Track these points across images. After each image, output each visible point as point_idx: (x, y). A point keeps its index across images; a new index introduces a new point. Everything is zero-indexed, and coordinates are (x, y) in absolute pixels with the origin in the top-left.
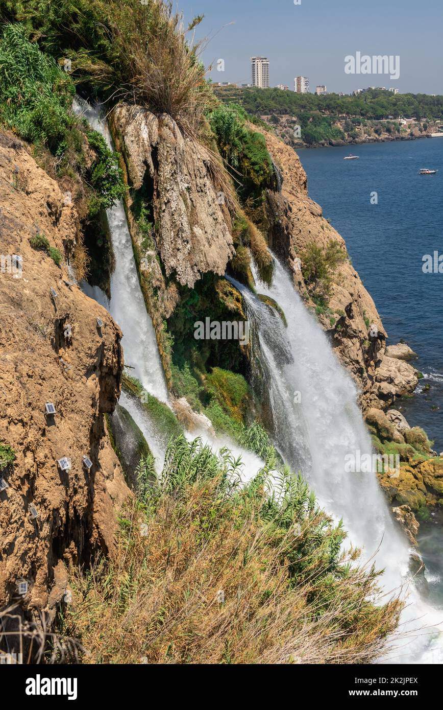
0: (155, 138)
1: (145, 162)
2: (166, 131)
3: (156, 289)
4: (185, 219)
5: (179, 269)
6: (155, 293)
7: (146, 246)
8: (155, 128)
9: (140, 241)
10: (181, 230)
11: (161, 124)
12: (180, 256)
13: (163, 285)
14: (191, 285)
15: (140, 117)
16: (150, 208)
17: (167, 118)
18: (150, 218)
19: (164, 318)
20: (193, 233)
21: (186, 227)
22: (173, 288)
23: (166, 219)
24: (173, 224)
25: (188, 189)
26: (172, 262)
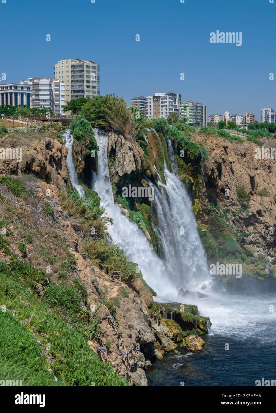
0: (116, 140)
1: (112, 146)
2: (119, 139)
3: (113, 176)
4: (121, 160)
5: (119, 171)
6: (113, 177)
7: (112, 165)
8: (116, 138)
9: (110, 164)
10: (120, 162)
11: (118, 138)
12: (119, 168)
13: (115, 175)
14: (121, 175)
15: (113, 135)
16: (114, 156)
17: (121, 136)
18: (115, 159)
19: (115, 183)
20: (124, 164)
21: (121, 161)
22: (117, 176)
23: (117, 159)
24: (118, 161)
25: (124, 153)
26: (117, 170)
